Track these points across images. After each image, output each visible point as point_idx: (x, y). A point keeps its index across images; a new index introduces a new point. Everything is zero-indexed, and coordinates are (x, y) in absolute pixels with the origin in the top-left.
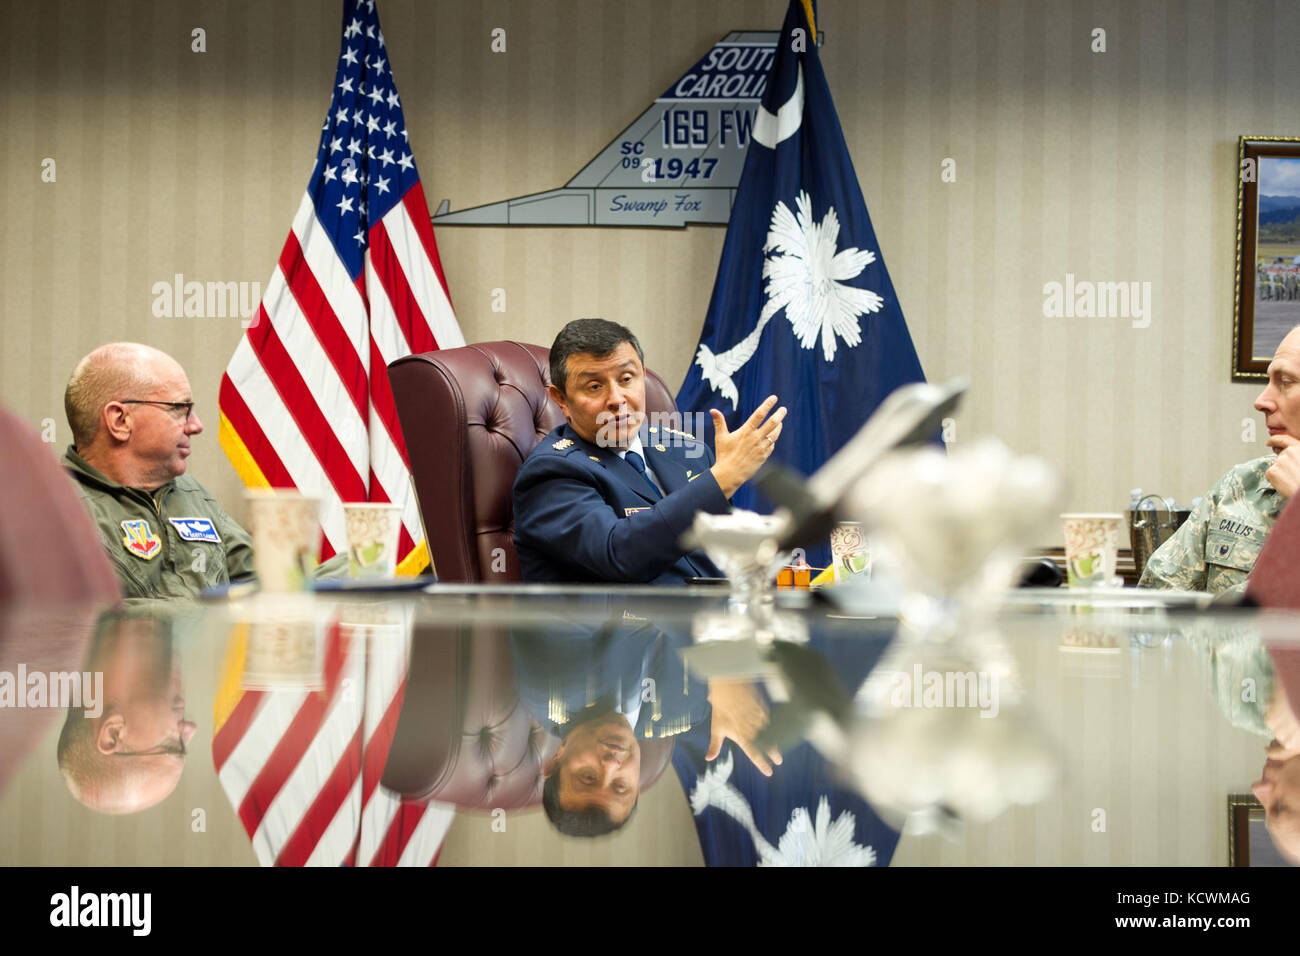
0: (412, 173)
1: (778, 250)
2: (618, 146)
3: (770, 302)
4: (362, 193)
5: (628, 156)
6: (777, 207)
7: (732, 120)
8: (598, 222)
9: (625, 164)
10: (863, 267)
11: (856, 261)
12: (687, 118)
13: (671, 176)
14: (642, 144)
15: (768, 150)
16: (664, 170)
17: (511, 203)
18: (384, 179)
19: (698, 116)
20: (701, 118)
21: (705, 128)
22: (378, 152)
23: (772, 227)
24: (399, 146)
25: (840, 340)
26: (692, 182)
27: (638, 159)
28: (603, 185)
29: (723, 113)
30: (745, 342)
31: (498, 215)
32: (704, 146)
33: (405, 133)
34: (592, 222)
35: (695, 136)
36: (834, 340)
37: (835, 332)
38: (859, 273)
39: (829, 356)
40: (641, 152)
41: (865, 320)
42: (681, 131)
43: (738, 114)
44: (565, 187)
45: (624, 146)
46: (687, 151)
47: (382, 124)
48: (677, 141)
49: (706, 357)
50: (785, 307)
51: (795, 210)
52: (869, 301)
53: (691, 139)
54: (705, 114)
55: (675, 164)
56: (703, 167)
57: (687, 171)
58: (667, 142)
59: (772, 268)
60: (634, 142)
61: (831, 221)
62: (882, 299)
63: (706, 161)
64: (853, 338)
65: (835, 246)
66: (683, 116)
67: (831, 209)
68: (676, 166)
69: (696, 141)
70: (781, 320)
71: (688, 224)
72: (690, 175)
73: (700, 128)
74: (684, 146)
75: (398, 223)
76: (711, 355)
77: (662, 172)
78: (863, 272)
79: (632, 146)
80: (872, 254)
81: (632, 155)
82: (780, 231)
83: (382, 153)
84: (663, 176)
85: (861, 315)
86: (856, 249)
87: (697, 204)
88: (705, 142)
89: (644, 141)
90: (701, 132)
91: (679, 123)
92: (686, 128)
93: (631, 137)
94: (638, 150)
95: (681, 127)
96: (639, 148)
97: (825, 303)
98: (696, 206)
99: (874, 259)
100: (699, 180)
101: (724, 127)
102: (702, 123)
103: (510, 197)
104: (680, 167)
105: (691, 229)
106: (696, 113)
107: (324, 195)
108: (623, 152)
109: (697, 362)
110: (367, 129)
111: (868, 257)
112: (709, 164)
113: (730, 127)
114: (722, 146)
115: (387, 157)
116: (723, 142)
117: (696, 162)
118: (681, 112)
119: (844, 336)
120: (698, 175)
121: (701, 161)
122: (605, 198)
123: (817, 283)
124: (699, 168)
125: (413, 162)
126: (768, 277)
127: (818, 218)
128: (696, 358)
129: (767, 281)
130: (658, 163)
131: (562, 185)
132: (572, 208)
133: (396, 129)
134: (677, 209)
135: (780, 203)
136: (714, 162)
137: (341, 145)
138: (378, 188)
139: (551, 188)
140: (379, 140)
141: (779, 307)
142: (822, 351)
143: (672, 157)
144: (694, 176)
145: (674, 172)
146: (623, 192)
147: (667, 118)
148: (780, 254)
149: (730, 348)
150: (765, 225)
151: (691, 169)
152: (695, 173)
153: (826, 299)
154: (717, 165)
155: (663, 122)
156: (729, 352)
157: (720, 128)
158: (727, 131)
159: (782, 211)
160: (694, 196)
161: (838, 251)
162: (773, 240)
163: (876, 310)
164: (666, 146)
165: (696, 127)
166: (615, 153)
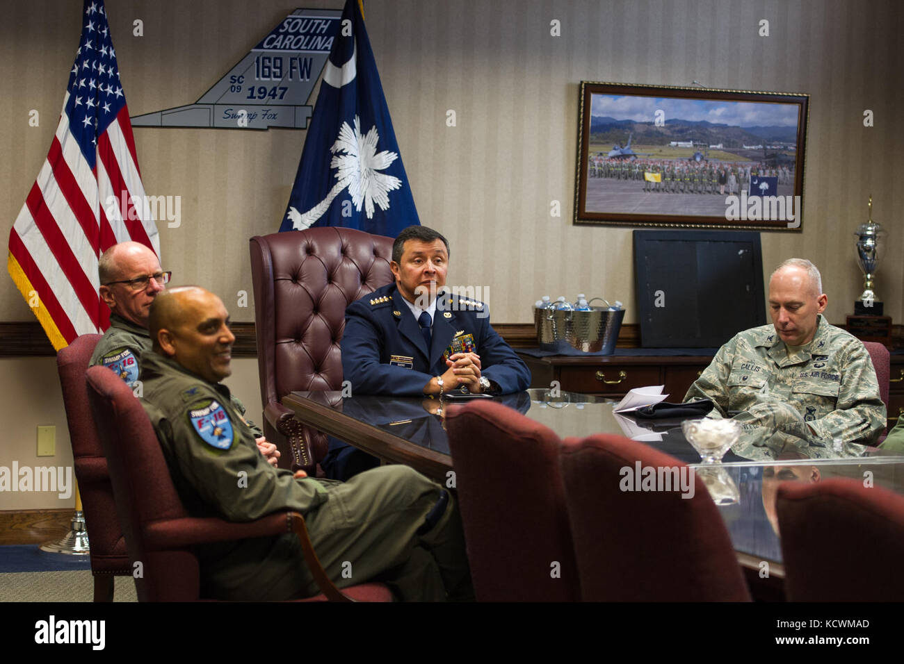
0: (122, 99)
1: (344, 152)
2: (228, 78)
3: (339, 184)
4: (96, 113)
5: (234, 84)
6: (343, 125)
7: (297, 63)
8: (215, 126)
9: (232, 89)
10: (391, 163)
11: (387, 159)
12: (270, 62)
13: (260, 98)
14: (243, 78)
15: (335, 89)
16: (256, 93)
17: (163, 113)
18: (107, 104)
19: (277, 60)
20: (278, 61)
21: (280, 68)
22: (104, 87)
23: (340, 137)
24: (116, 82)
25: (376, 206)
26: (272, 101)
27: (240, 86)
28: (219, 102)
29: (292, 59)
30: (318, 206)
31: (155, 120)
32: (280, 79)
33: (118, 74)
34: (212, 125)
35: (275, 73)
36: (372, 207)
37: (373, 201)
38: (389, 166)
39: (370, 215)
40: (242, 82)
41: (391, 194)
42: (266, 70)
43: (300, 59)
44: (196, 104)
45: (232, 78)
46: (270, 82)
47: (107, 69)
48: (264, 76)
49: (294, 215)
50: (348, 187)
51: (353, 127)
52: (393, 183)
53: (272, 75)
54: (281, 59)
55: (262, 90)
56: (279, 92)
57: (269, 95)
58: (258, 76)
59: (339, 162)
60: (238, 76)
61: (373, 135)
62: (401, 182)
63: (280, 89)
64: (385, 205)
65: (376, 150)
66: (267, 60)
67: (374, 127)
68: (263, 91)
69: (275, 77)
70: (345, 194)
71: (269, 127)
72: (271, 97)
73: (277, 68)
74: (268, 79)
75: (115, 131)
76: (299, 214)
77: (254, 95)
78: (391, 165)
79: (236, 78)
80: (396, 154)
81: (236, 84)
82: (345, 140)
83: (107, 88)
84: (255, 98)
85: (389, 191)
86: (388, 151)
87: (275, 115)
88: (280, 77)
89: (244, 75)
90: (278, 70)
91: (265, 65)
92: (269, 68)
93: (236, 72)
94: (241, 81)
95: (266, 67)
96: (241, 79)
97: (367, 184)
98: (274, 116)
99: (397, 157)
100: (277, 100)
101: (292, 68)
102: (279, 65)
103: (161, 109)
104: (265, 93)
105: (270, 130)
106: (275, 59)
107: (75, 114)
108: (231, 82)
109: (289, 218)
110: (99, 72)
111: (393, 156)
112: (282, 91)
113: (295, 68)
114: (290, 80)
115: (109, 90)
116: (291, 77)
117: (275, 89)
118: (266, 58)
119: (379, 204)
120: (276, 98)
121: (278, 89)
122: (220, 110)
123: (363, 171)
124: (277, 93)
125: (122, 92)
126: (338, 168)
127: (364, 131)
128: (287, 215)
129: (337, 170)
130: (252, 89)
131: (194, 102)
132: (201, 117)
133: (113, 72)
134: (263, 118)
135: (345, 122)
136: (285, 89)
137: (85, 82)
138: (104, 109)
139: (187, 104)
140: (104, 79)
141: (344, 187)
142: (366, 213)
143: (261, 86)
144: (274, 98)
145: (262, 95)
146: (230, 107)
147: (258, 61)
148: (345, 154)
149: (309, 210)
150: (335, 136)
151: (272, 93)
152: (274, 96)
153: (367, 181)
154: (287, 92)
155: (256, 63)
156: (309, 212)
157: (289, 69)
158: (294, 70)
159: (346, 127)
160: (274, 110)
161: (377, 153)
162: (340, 145)
163: (398, 188)
164: (257, 79)
165: (275, 67)
166: (226, 82)
